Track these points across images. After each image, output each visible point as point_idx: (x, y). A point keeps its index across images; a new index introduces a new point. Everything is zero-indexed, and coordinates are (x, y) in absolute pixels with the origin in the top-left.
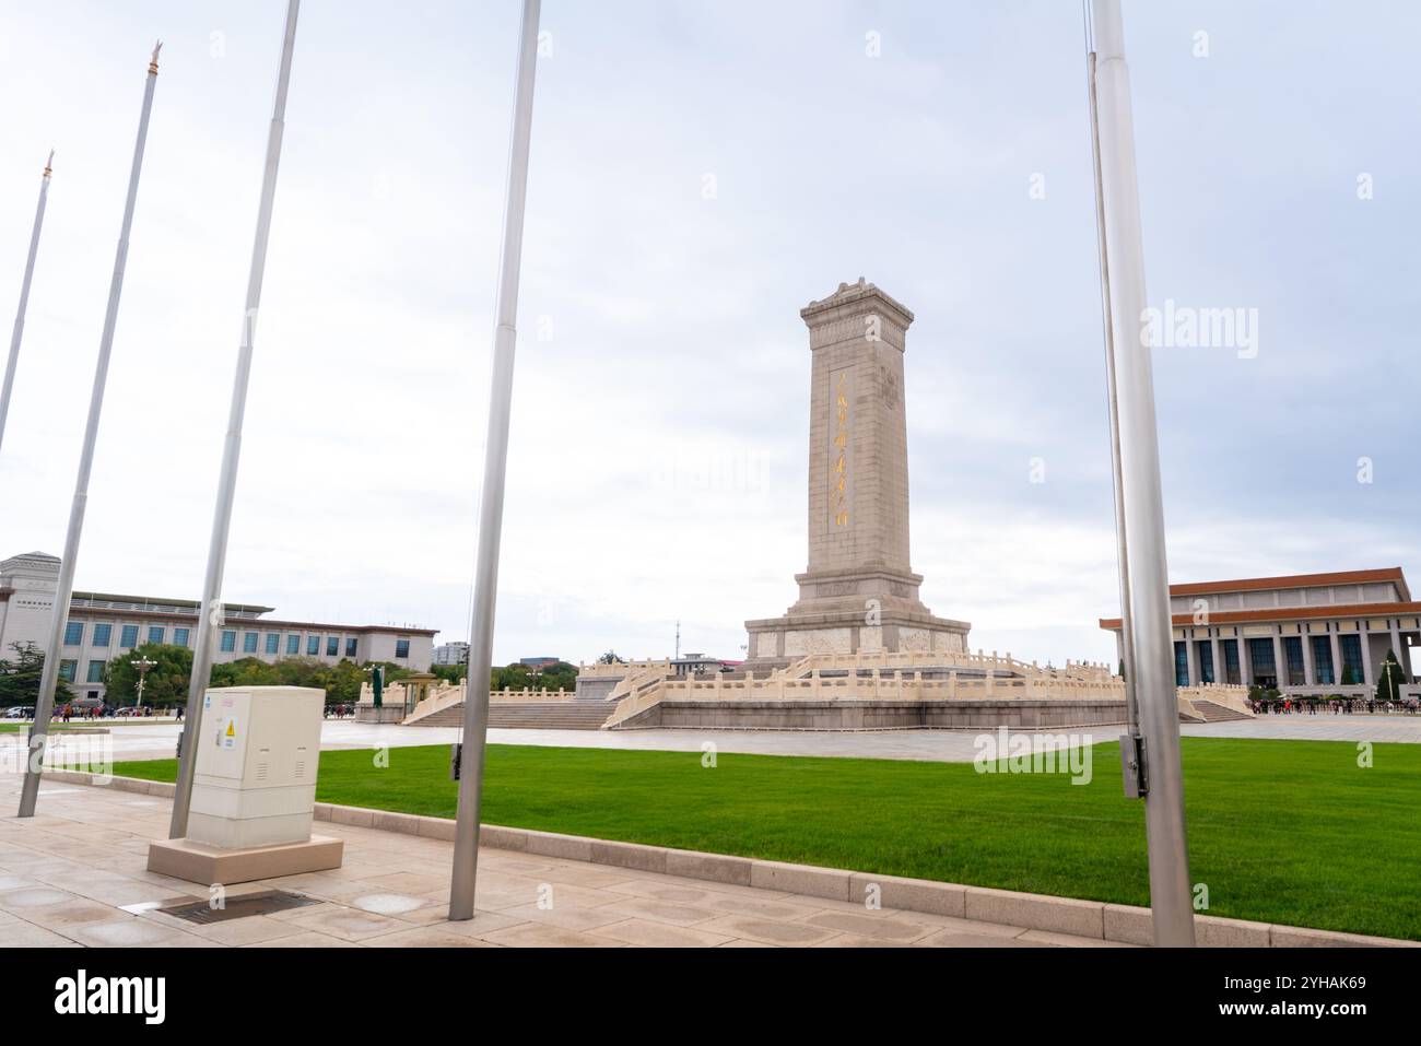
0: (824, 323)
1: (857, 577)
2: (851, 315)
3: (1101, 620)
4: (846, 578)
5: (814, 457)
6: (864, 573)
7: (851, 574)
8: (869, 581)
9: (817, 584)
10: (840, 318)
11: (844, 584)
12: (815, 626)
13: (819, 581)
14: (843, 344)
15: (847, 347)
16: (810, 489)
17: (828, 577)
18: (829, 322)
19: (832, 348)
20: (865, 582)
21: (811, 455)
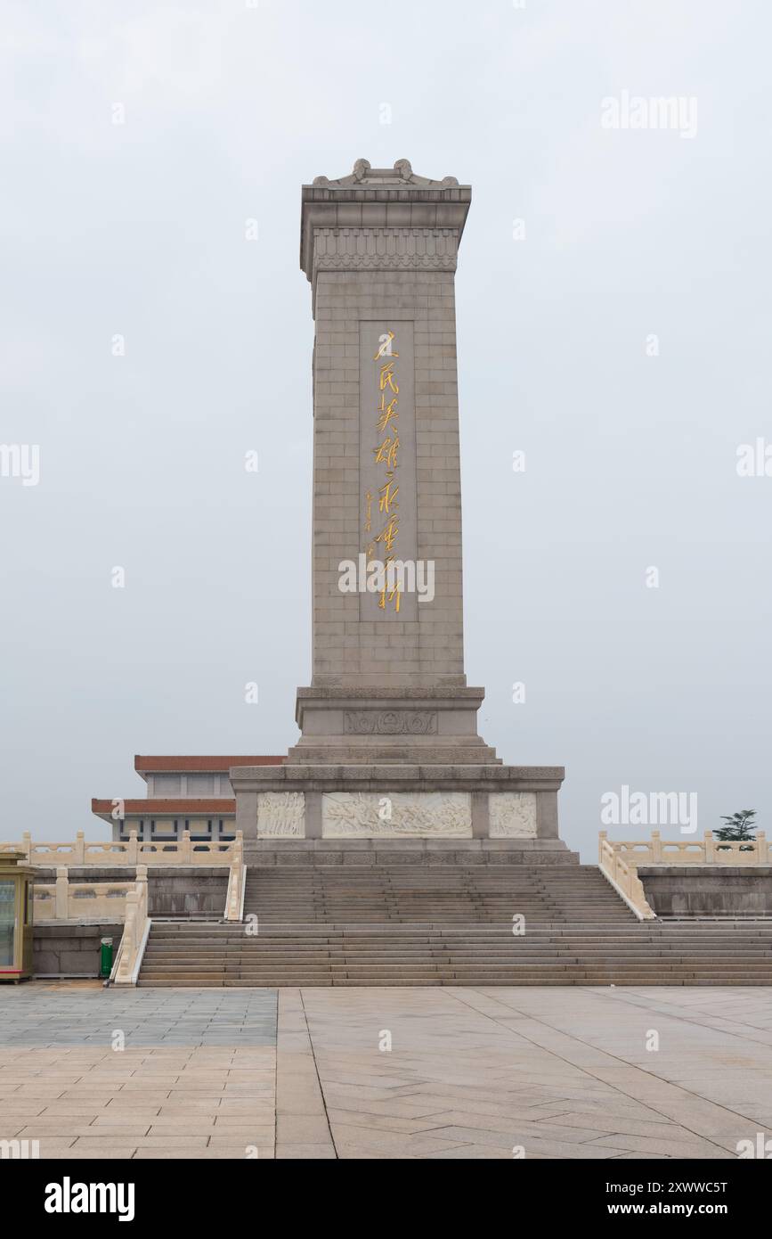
0: (350, 225)
1: (434, 704)
2: (410, 226)
3: (94, 801)
4: (410, 704)
5: (326, 476)
6: (450, 699)
7: (425, 698)
8: (456, 714)
9: (344, 709)
10: (386, 225)
11: (403, 714)
12: (396, 787)
13: (353, 704)
14: (390, 276)
15: (399, 284)
16: (317, 533)
17: (374, 698)
18: (361, 226)
19: (364, 277)
20: (447, 714)
21: (317, 471)
